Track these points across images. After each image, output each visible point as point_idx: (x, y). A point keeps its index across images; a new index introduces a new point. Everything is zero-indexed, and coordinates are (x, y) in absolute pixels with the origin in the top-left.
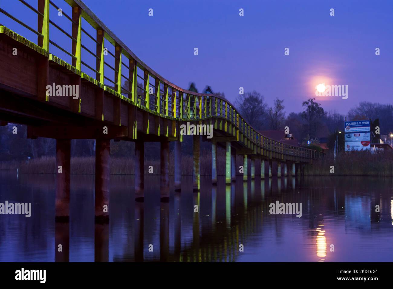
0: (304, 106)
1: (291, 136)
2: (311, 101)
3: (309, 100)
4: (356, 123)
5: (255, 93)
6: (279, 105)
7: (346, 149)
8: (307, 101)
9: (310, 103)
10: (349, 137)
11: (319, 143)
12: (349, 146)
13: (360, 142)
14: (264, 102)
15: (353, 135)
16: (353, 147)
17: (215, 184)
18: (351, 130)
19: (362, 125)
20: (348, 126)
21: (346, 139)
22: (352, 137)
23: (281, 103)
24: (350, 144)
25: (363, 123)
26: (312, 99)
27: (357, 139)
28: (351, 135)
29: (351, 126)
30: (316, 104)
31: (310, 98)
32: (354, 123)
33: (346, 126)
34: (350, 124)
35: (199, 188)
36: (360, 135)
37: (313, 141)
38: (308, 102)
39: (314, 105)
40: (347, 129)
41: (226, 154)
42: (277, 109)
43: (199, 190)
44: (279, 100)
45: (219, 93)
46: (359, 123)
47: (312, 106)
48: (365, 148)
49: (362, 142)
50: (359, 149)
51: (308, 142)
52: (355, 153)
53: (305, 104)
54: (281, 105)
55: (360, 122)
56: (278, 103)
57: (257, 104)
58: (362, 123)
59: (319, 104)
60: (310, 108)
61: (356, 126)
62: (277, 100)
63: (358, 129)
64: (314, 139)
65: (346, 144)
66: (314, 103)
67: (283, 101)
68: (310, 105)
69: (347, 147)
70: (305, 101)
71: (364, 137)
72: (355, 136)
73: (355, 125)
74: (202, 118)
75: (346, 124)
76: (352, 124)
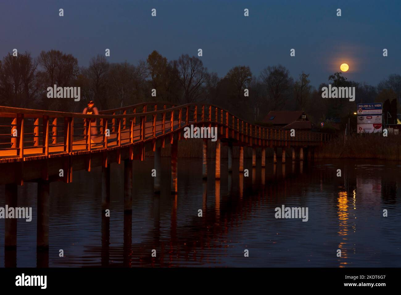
0: (330, 80)
1: (305, 118)
2: (337, 75)
3: (335, 74)
4: (369, 106)
5: (280, 67)
6: (305, 80)
7: (358, 131)
8: (334, 75)
9: (336, 77)
10: (362, 119)
11: (335, 124)
12: (361, 129)
13: (373, 124)
14: (289, 76)
15: (365, 117)
16: (364, 130)
17: (205, 179)
18: (363, 112)
19: (374, 108)
20: (360, 108)
21: (359, 121)
22: (364, 120)
23: (306, 77)
24: (363, 126)
25: (376, 106)
26: (339, 73)
27: (369, 122)
28: (363, 117)
29: (364, 109)
30: (342, 78)
31: (336, 72)
32: (367, 106)
33: (358, 108)
34: (362, 106)
35: (176, 190)
36: (372, 117)
37: (328, 122)
38: (334, 77)
39: (341, 79)
40: (359, 111)
41: (216, 150)
42: (303, 83)
43: (177, 192)
44: (304, 74)
45: (244, 66)
46: (371, 106)
47: (338, 80)
48: (376, 131)
49: (374, 125)
50: (371, 131)
51: (322, 123)
52: (366, 135)
53: (332, 78)
54: (307, 79)
55: (372, 104)
56: (304, 77)
57: (282, 78)
58: (374, 106)
59: (345, 78)
60: (337, 82)
61: (369, 108)
62: (302, 75)
63: (370, 112)
64: (330, 119)
65: (358, 126)
66: (340, 77)
67: (309, 75)
68: (336, 79)
69: (359, 129)
70: (332, 75)
71: (376, 119)
72: (367, 118)
73: (366, 108)
74: (173, 130)
75: (359, 107)
76: (365, 107)
